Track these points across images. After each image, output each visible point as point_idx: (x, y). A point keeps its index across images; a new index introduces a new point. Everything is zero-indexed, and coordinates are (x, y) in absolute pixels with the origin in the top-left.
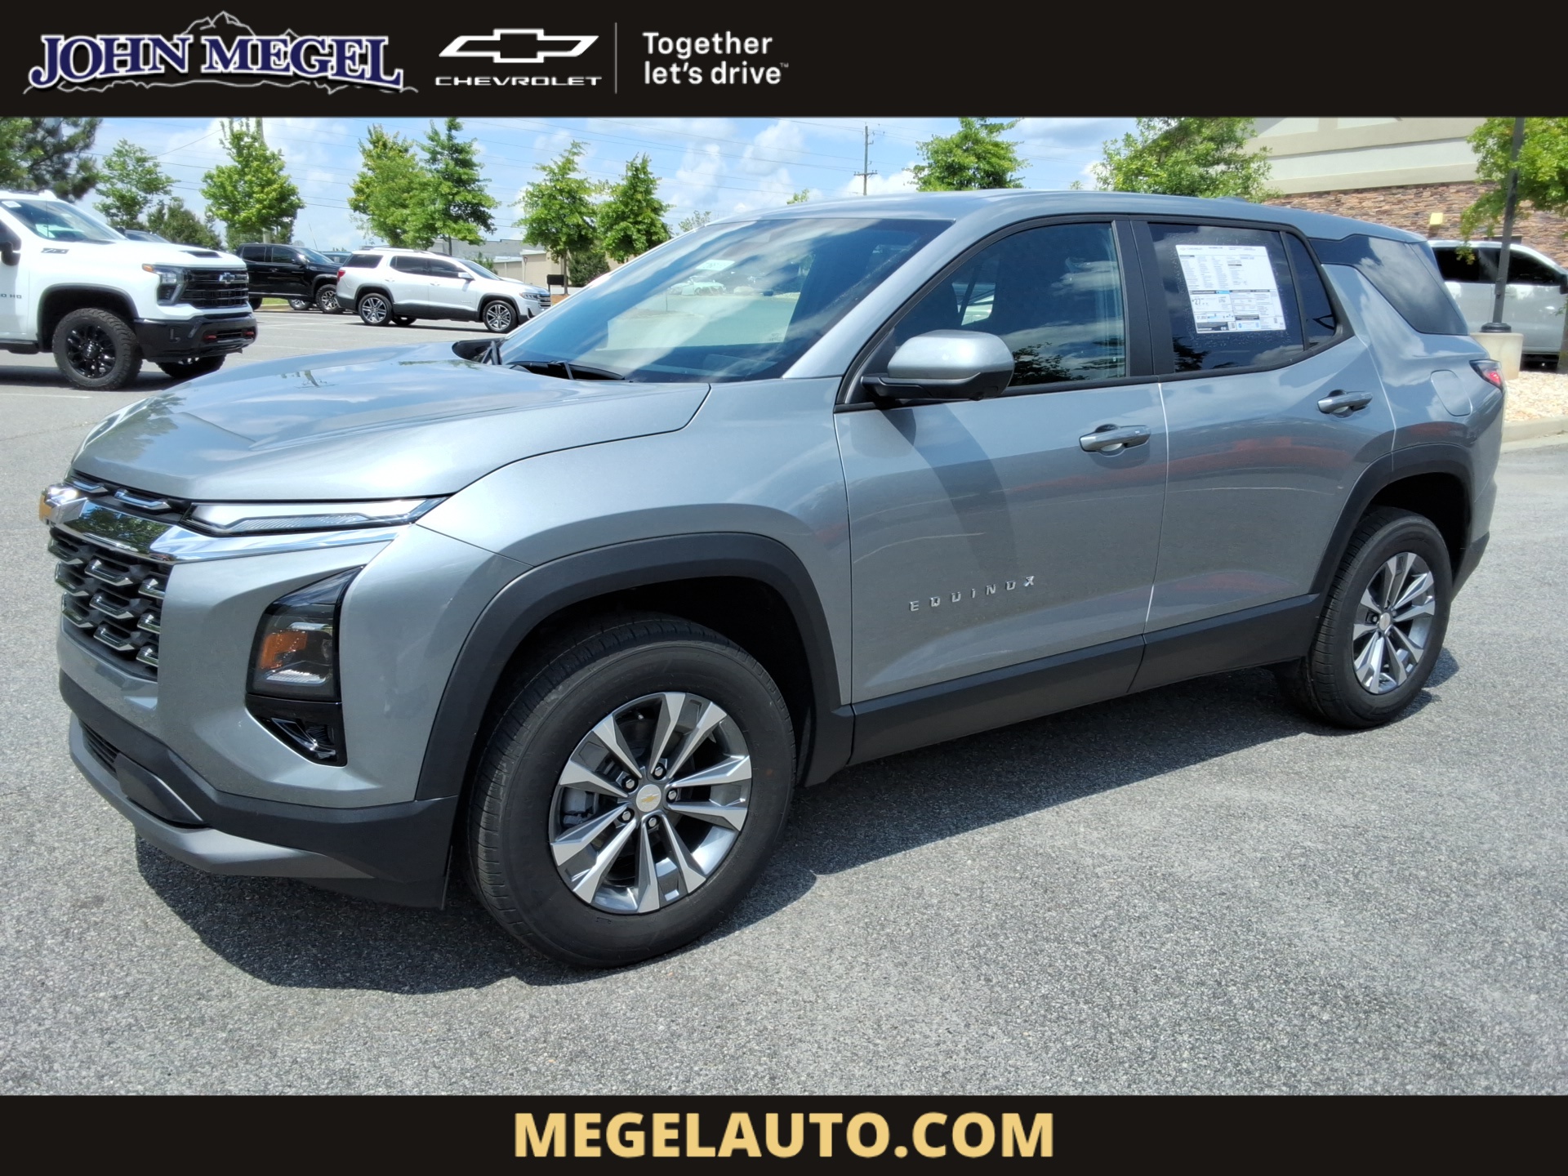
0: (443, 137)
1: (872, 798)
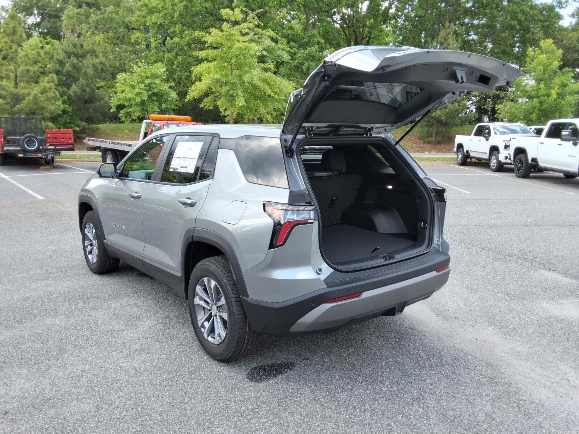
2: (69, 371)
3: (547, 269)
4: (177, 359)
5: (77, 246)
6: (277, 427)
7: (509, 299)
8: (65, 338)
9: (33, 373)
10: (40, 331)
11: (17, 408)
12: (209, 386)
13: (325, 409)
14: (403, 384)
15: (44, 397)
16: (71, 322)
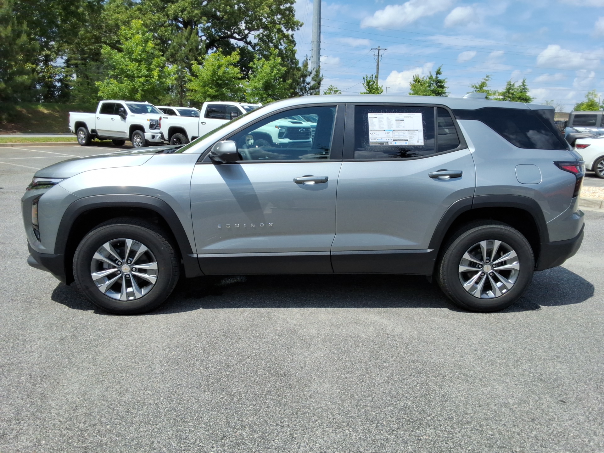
0: (434, 77)
1: (265, 302)
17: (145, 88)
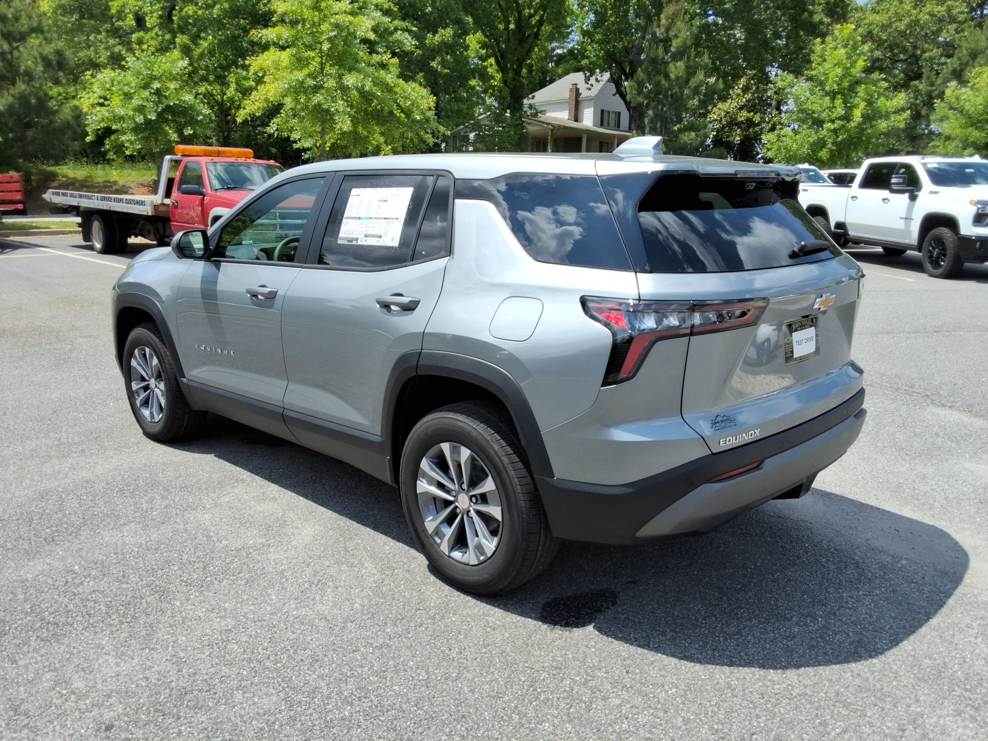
2: (198, 633)
3: (939, 406)
4: (396, 596)
5: (97, 390)
6: (645, 712)
7: (908, 458)
8: (158, 569)
9: (126, 641)
10: (101, 557)
11: (126, 715)
12: (481, 643)
13: (713, 673)
14: (822, 617)
15: (171, 690)
16: (155, 535)
17: (839, 139)
